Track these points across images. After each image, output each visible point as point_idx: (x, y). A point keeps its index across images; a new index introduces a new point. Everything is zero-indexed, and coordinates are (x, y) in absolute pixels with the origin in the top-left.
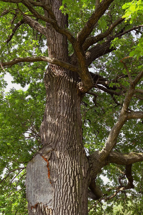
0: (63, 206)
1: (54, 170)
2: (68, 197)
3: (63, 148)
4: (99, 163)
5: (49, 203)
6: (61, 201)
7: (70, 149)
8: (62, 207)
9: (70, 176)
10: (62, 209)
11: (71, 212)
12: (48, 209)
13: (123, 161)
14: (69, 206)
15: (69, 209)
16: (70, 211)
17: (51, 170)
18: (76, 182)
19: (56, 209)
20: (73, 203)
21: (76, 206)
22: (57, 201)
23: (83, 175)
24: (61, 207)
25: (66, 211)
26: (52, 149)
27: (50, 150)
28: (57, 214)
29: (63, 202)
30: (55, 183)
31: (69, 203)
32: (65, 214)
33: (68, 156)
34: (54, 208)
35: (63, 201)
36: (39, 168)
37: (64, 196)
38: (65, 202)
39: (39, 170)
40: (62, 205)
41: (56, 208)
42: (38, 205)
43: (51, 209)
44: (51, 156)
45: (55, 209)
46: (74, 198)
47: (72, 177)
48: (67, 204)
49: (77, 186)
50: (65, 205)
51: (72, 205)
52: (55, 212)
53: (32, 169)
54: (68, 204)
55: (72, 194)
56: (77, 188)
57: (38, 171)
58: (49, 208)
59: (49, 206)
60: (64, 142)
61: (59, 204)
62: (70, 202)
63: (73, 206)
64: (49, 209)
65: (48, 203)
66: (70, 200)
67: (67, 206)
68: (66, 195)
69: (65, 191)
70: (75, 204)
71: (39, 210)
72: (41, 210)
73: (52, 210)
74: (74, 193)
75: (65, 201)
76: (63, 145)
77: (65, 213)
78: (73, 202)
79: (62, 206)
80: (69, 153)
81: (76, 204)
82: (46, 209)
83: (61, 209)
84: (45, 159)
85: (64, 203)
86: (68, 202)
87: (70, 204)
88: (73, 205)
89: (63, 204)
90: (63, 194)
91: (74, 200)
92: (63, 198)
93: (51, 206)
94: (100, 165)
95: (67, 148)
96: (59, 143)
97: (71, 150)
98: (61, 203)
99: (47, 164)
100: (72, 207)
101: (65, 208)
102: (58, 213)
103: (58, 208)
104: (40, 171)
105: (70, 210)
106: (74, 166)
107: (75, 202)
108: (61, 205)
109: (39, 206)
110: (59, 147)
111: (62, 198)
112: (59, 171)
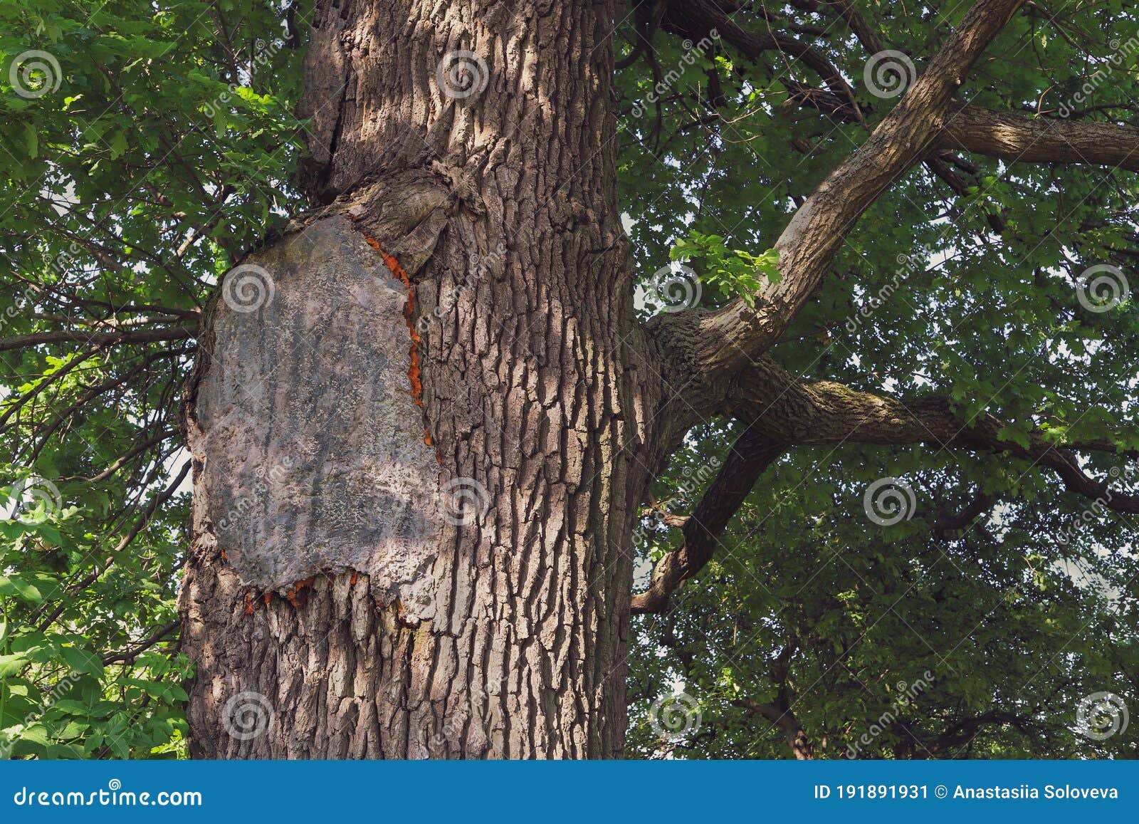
0: (512, 618)
1: (457, 348)
2: (549, 561)
3: (529, 210)
4: (696, 385)
5: (412, 583)
6: (502, 576)
7: (573, 231)
8: (504, 623)
9: (569, 418)
10: (509, 636)
11: (560, 663)
12: (401, 623)
13: (793, 413)
14: (553, 622)
15: (549, 646)
16: (556, 657)
17: (433, 353)
18: (599, 465)
19: (462, 631)
20: (574, 606)
21: (594, 627)
22: (474, 572)
23: (640, 432)
24: (501, 618)
25: (532, 653)
26: (447, 204)
27: (432, 204)
28: (470, 665)
29: (515, 590)
30: (463, 444)
31: (551, 601)
32: (525, 673)
33: (555, 281)
34: (449, 626)
35: (515, 582)
36: (340, 314)
37: (521, 549)
38: (526, 592)
39: (342, 329)
40: (507, 611)
41: (464, 625)
42: (321, 587)
43: (425, 627)
44: (440, 248)
45: (455, 630)
46: (581, 574)
47: (580, 423)
48: (539, 602)
49: (605, 493)
50: (527, 614)
51: (568, 619)
52: (454, 647)
53: (272, 318)
54: (544, 607)
55: (572, 542)
56: (604, 507)
57: (332, 336)
58: (412, 619)
59: (412, 604)
60: (537, 176)
61: (490, 600)
62: (559, 594)
63: (575, 627)
64: (410, 626)
65: (405, 578)
66: (559, 581)
67: (539, 621)
68: (537, 545)
69: (528, 511)
70: (586, 612)
71: (321, 629)
72: (347, 624)
73: (437, 635)
74: (585, 535)
75: (528, 583)
76: (528, 191)
77: (526, 669)
78: (578, 599)
79: (505, 615)
80: (564, 254)
81: (593, 614)
82: (390, 622)
83: (496, 636)
84: (393, 264)
85: (519, 594)
86: (544, 595)
87: (557, 609)
88: (575, 616)
89: (511, 599)
90: (515, 527)
91: (582, 585)
92: (517, 559)
93: (427, 602)
94: (698, 400)
95: (557, 219)
96: (505, 171)
97: (578, 239)
98: (502, 593)
99: (403, 298)
100: (568, 630)
101: (523, 633)
102: (476, 659)
103: (482, 624)
104: (345, 338)
105: (556, 648)
106: (590, 357)
107: (586, 601)
108: (499, 608)
109: (330, 594)
110: (505, 201)
111: (507, 560)
112: (496, 369)
